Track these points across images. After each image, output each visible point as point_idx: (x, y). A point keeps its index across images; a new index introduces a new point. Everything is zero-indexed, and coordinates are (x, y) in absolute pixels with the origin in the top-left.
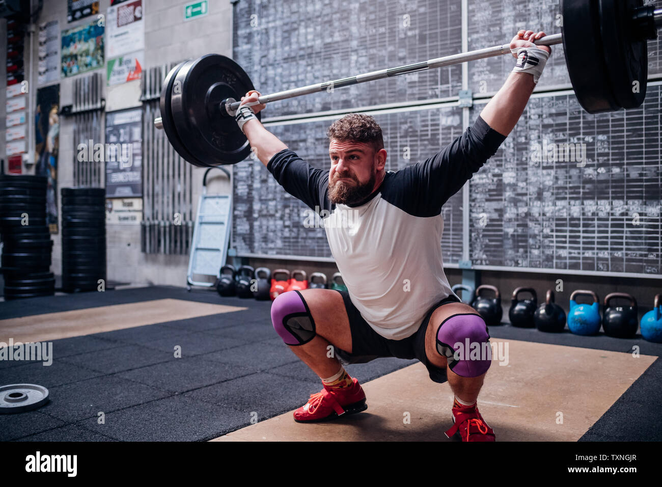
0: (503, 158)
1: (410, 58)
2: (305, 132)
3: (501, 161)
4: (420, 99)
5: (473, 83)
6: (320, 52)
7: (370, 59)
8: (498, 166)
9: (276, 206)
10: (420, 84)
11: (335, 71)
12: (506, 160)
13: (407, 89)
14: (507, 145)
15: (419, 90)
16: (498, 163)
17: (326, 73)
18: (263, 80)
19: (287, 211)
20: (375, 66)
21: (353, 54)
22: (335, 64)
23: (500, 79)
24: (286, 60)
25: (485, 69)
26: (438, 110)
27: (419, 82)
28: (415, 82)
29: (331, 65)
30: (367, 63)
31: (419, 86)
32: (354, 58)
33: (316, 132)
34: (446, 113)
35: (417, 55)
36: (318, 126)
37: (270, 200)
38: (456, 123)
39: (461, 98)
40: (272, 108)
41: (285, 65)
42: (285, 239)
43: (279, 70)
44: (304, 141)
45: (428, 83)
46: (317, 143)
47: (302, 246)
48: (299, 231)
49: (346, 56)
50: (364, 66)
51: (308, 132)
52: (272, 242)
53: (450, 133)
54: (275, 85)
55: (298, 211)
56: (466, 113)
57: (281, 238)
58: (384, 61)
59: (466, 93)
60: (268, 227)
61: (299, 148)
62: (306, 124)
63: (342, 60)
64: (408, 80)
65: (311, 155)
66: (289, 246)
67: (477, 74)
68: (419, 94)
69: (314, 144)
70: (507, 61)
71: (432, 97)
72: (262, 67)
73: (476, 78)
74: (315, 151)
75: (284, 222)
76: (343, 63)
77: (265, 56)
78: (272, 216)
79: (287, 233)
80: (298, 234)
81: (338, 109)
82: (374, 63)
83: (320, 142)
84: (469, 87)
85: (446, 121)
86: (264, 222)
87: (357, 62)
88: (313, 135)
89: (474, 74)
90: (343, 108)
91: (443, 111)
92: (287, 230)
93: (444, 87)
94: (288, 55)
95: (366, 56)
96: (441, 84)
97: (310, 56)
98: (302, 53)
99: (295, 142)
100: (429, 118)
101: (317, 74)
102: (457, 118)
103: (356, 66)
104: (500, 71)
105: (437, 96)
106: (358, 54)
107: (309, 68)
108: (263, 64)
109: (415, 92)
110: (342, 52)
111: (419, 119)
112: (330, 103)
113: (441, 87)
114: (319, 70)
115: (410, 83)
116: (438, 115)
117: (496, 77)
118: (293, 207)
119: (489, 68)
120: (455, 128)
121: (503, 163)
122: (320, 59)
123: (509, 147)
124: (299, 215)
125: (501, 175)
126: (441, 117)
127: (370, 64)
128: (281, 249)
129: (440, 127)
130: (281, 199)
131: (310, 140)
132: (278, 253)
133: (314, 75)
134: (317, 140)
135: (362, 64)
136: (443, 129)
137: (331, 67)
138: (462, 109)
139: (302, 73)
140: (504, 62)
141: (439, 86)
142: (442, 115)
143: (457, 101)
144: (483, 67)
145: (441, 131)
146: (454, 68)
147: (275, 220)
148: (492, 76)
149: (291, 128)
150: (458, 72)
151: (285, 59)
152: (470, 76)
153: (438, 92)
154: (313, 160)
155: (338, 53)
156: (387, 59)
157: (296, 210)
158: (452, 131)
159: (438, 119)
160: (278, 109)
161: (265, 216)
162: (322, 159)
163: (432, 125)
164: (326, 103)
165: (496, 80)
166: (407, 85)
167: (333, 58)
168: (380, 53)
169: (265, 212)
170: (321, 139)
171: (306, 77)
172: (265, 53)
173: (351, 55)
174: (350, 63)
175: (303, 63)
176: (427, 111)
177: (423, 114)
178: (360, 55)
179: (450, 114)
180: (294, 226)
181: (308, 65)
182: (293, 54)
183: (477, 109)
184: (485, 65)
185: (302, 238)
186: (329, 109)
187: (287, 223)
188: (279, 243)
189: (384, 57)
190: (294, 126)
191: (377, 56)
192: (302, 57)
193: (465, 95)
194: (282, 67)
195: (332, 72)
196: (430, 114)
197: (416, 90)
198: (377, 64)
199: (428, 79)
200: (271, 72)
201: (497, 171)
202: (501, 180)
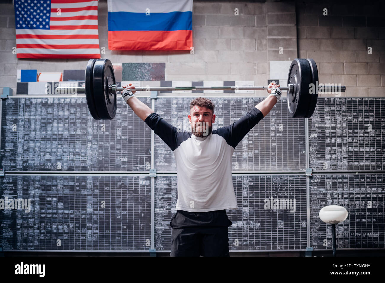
0: (171, 202)
1: (123, 150)
2: (56, 181)
3: (170, 203)
4: (128, 170)
5: (157, 166)
6: (68, 139)
7: (99, 147)
8: (169, 205)
9: (34, 221)
10: (129, 163)
11: (77, 150)
12: (172, 202)
13: (121, 165)
14: (173, 196)
15: (128, 166)
16: (169, 204)
17: (71, 150)
18: (25, 148)
19: (43, 224)
20: (103, 151)
21: (89, 142)
22: (77, 146)
23: (170, 166)
24: (43, 139)
25: (163, 160)
26: (138, 177)
27: (128, 162)
28: (125, 162)
29: (74, 146)
30: (98, 149)
31: (128, 164)
32: (89, 145)
33: (64, 182)
34: (142, 178)
35: (127, 149)
36: (66, 179)
37: (30, 218)
38: (147, 184)
39: (151, 172)
40: (33, 165)
41: (42, 142)
42: (40, 241)
43: (38, 144)
44: (56, 186)
45: (133, 163)
46: (64, 188)
47: (53, 244)
48: (51, 235)
49: (84, 143)
50: (96, 150)
51: (58, 181)
52: (31, 242)
53: (144, 189)
54: (35, 152)
55: (51, 224)
56: (153, 180)
57: (38, 240)
58: (108, 149)
59: (154, 171)
60: (28, 234)
61: (52, 189)
62: (57, 176)
63: (82, 145)
64: (122, 161)
65: (61, 194)
66: (44, 244)
67: (158, 162)
68: (128, 168)
69: (62, 188)
70: (173, 158)
71: (135, 170)
72: (25, 140)
73: (158, 164)
74: (63, 192)
75: (40, 231)
76: (83, 146)
77: (28, 135)
78: (31, 227)
79: (42, 237)
80: (51, 238)
81: (79, 170)
82: (102, 149)
83: (67, 187)
84: (154, 168)
85: (143, 183)
86: (25, 231)
87: (91, 147)
88: (62, 183)
89: (157, 162)
90: (82, 170)
91: (141, 177)
92: (42, 235)
93: (142, 166)
94: (45, 136)
95: (97, 145)
96: (140, 165)
97: (60, 139)
98: (54, 137)
99: (50, 186)
100: (133, 180)
101: (65, 150)
102: (148, 181)
103: (91, 149)
104: (170, 162)
105: (138, 170)
106: (92, 143)
107: (60, 146)
108: (25, 139)
109: (125, 167)
110: (82, 141)
111: (128, 180)
112: (74, 167)
113: (139, 166)
114: (66, 148)
115: (122, 162)
116: (138, 179)
117: (168, 165)
118: (47, 222)
119: (164, 160)
120: (147, 186)
121: (171, 204)
122: (68, 143)
123: (174, 197)
124: (51, 227)
125: (170, 209)
126: (139, 180)
127: (99, 149)
128: (37, 246)
129: (139, 185)
130: (38, 217)
131: (60, 186)
132: (34, 249)
133: (63, 150)
134: (64, 186)
135: (95, 149)
136: (140, 186)
137: (74, 147)
138: (151, 177)
139: (54, 148)
140: (172, 158)
141: (139, 165)
142: (140, 179)
143: (149, 173)
144: (162, 159)
145: (139, 187)
146: (147, 158)
147: (34, 230)
148: (166, 164)
149: (46, 177)
150: (149, 160)
151: (42, 138)
152: (155, 163)
153: (138, 168)
154: (62, 197)
155: (80, 141)
156: (109, 148)
157: (49, 224)
158: (146, 187)
159: (138, 181)
160: (36, 166)
161: (26, 227)
162: (68, 197)
163: (135, 184)
164: (71, 167)
165: (168, 166)
166: (121, 163)
167: (76, 143)
168: (106, 145)
169: (26, 225)
170: (68, 186)
171: (57, 150)
172: (28, 133)
173: (88, 143)
174: (87, 147)
175: (56, 143)
176: (132, 177)
177: (130, 178)
178: (94, 144)
179: (144, 179)
180: (47, 233)
181: (59, 144)
182: (48, 137)
183: (158, 178)
184: (163, 158)
185: (53, 240)
186: (73, 170)
187: (42, 231)
188: (36, 243)
189: (108, 147)
190: (48, 177)
191: (104, 146)
192: (55, 139)
193: (153, 171)
194: (40, 142)
195: (75, 150)
196: (133, 178)
197: (126, 166)
198: (104, 150)
199: (133, 161)
200: (32, 144)
201: (168, 207)
202: (170, 212)
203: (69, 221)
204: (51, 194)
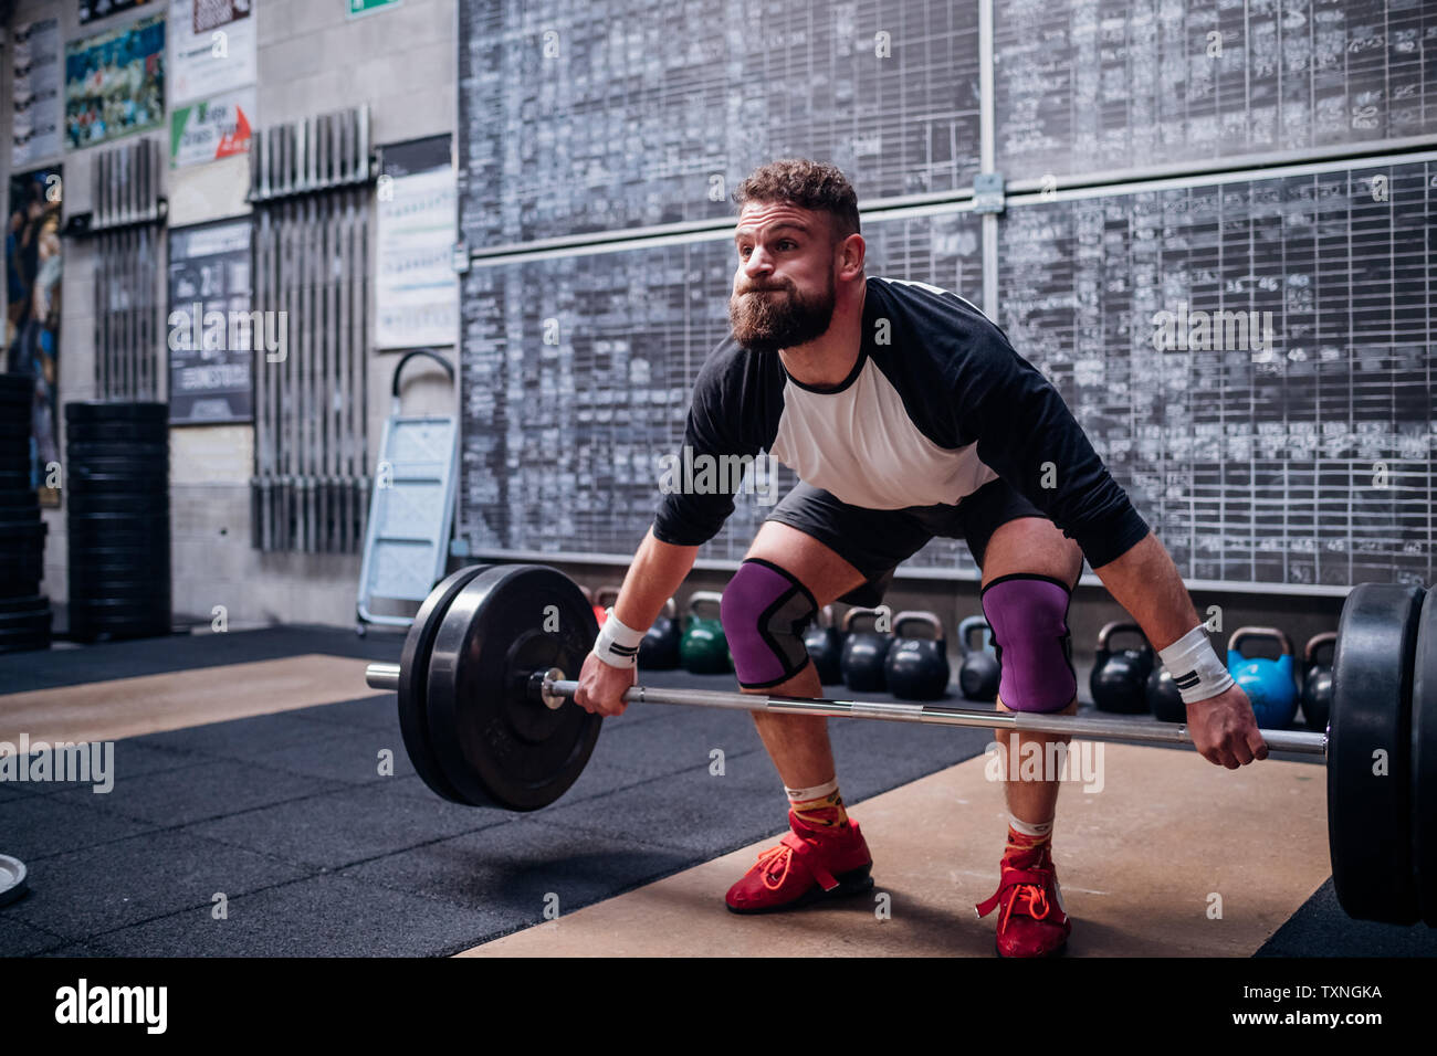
0: (1075, 328)
1: (862, 101)
2: (624, 273)
3: (1070, 334)
4: (885, 194)
5: (1005, 158)
6: (658, 90)
7: (771, 104)
8: (1064, 346)
9: (559, 441)
10: (886, 161)
11: (692, 133)
12: (1081, 333)
13: (857, 172)
14: (1084, 297)
15: (884, 174)
16: (1064, 339)
17: (672, 136)
18: (528, 153)
19: (585, 451)
20: (784, 121)
21: (732, 92)
22: (692, 116)
23: (1068, 150)
24: (580, 107)
25: (1033, 125)
26: (927, 219)
27: (884, 156)
28: (873, 157)
29: (682, 118)
30: (765, 114)
31: (883, 166)
32: (734, 101)
33: (650, 272)
34: (945, 226)
35: (879, 95)
36: (654, 258)
37: (545, 427)
38: (966, 252)
39: (980, 192)
40: (550, 218)
41: (578, 120)
42: (579, 516)
43: (565, 131)
44: (623, 291)
45: (904, 159)
46: (651, 296)
47: (618, 532)
48: (611, 497)
49: (716, 99)
50: (757, 121)
51: (632, 271)
52: (552, 523)
53: (954, 272)
54: (556, 165)
55: (610, 451)
56: (990, 227)
57: (571, 513)
58: (803, 107)
59: (991, 181)
60: (541, 489)
61: (611, 307)
62: (627, 252)
63: (709, 106)
64: (858, 153)
65: (640, 324)
66: (590, 531)
67: (1014, 137)
68: (884, 183)
69: (646, 298)
70: (1082, 108)
71: (912, 190)
72: (527, 123)
73: (1012, 147)
74: (646, 314)
75: (577, 478)
76: (711, 114)
77: (532, 99)
78: (551, 463)
79: (584, 503)
80: (611, 505)
81: (699, 218)
82: (780, 113)
83: (659, 294)
84: (997, 168)
85: (946, 246)
86: (533, 477)
87: (741, 110)
88: (643, 279)
89: (1007, 138)
90: (710, 215)
91: (938, 221)
92: (584, 495)
93: (940, 167)
94: (586, 96)
95: (762, 97)
96: (934, 161)
97: (634, 97)
98: (616, 90)
99: (602, 294)
100: (907, 237)
101: (652, 139)
102: (970, 237)
103: (740, 120)
104: (1068, 130)
105: (923, 188)
106: (743, 93)
107: (633, 126)
108: (527, 116)
109: (873, 178)
110: (709, 90)
111: (883, 241)
112: (680, 206)
113: (933, 167)
114: (655, 131)
115: (862, 158)
116: (928, 231)
117: (1057, 144)
118: (599, 442)
119: (1041, 123)
120: (966, 260)
121: (1075, 339)
122: (659, 106)
123: (1088, 302)
124: (611, 462)
125: (1069, 367)
126: (932, 235)
127: (771, 115)
128: (569, 538)
129: (932, 259)
130: (571, 424)
131: (637, 291)
132: (563, 549)
133: (643, 141)
134: (652, 289)
135: (752, 116)
136: (938, 263)
137: (682, 124)
138: (981, 216)
139: (617, 137)
140: (1076, 110)
141: (929, 166)
142: (937, 231)
143: (969, 199)
144: (1028, 122)
145: (933, 268)
146: (962, 123)
147: (557, 473)
148: (1050, 143)
149: (592, 261)
150: (970, 133)
151: (577, 105)
152: (1000, 143)
153: (926, 178)
154: (642, 335)
155: (698, 91)
156: (809, 104)
157: (604, 450)
158: (959, 266)
159: (928, 241)
160: (561, 219)
161: (534, 464)
162: (663, 334)
163: (913, 255)
164: (672, 206)
165: (1056, 151)
166: (857, 164)
167: (687, 101)
168: (795, 92)
169: (533, 455)
170: (661, 287)
171: (625, 147)
172: (532, 91)
173: (728, 96)
174: (725, 114)
175: (619, 114)
176: (902, 222)
177: (892, 230)
178: (749, 94)
179: (952, 228)
180: (600, 488)
181: (630, 119)
182: (596, 95)
183: (1014, 216)
184: (1033, 116)
185: (620, 514)
186: (679, 219)
187: (585, 480)
188: (567, 526)
189: (804, 98)
190: (599, 257)
191: (788, 97)
192: (616, 101)
193: (987, 186)
194: (571, 122)
195: (684, 134)
196: (907, 228)
197: (876, 175)
198: (788, 116)
199: (904, 149)
200: (545, 135)
201: (1060, 357)
202: (1070, 379)
203: (670, 437)
204: (607, 328)
